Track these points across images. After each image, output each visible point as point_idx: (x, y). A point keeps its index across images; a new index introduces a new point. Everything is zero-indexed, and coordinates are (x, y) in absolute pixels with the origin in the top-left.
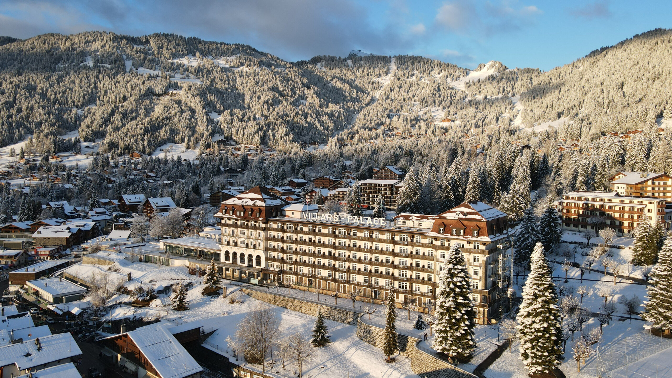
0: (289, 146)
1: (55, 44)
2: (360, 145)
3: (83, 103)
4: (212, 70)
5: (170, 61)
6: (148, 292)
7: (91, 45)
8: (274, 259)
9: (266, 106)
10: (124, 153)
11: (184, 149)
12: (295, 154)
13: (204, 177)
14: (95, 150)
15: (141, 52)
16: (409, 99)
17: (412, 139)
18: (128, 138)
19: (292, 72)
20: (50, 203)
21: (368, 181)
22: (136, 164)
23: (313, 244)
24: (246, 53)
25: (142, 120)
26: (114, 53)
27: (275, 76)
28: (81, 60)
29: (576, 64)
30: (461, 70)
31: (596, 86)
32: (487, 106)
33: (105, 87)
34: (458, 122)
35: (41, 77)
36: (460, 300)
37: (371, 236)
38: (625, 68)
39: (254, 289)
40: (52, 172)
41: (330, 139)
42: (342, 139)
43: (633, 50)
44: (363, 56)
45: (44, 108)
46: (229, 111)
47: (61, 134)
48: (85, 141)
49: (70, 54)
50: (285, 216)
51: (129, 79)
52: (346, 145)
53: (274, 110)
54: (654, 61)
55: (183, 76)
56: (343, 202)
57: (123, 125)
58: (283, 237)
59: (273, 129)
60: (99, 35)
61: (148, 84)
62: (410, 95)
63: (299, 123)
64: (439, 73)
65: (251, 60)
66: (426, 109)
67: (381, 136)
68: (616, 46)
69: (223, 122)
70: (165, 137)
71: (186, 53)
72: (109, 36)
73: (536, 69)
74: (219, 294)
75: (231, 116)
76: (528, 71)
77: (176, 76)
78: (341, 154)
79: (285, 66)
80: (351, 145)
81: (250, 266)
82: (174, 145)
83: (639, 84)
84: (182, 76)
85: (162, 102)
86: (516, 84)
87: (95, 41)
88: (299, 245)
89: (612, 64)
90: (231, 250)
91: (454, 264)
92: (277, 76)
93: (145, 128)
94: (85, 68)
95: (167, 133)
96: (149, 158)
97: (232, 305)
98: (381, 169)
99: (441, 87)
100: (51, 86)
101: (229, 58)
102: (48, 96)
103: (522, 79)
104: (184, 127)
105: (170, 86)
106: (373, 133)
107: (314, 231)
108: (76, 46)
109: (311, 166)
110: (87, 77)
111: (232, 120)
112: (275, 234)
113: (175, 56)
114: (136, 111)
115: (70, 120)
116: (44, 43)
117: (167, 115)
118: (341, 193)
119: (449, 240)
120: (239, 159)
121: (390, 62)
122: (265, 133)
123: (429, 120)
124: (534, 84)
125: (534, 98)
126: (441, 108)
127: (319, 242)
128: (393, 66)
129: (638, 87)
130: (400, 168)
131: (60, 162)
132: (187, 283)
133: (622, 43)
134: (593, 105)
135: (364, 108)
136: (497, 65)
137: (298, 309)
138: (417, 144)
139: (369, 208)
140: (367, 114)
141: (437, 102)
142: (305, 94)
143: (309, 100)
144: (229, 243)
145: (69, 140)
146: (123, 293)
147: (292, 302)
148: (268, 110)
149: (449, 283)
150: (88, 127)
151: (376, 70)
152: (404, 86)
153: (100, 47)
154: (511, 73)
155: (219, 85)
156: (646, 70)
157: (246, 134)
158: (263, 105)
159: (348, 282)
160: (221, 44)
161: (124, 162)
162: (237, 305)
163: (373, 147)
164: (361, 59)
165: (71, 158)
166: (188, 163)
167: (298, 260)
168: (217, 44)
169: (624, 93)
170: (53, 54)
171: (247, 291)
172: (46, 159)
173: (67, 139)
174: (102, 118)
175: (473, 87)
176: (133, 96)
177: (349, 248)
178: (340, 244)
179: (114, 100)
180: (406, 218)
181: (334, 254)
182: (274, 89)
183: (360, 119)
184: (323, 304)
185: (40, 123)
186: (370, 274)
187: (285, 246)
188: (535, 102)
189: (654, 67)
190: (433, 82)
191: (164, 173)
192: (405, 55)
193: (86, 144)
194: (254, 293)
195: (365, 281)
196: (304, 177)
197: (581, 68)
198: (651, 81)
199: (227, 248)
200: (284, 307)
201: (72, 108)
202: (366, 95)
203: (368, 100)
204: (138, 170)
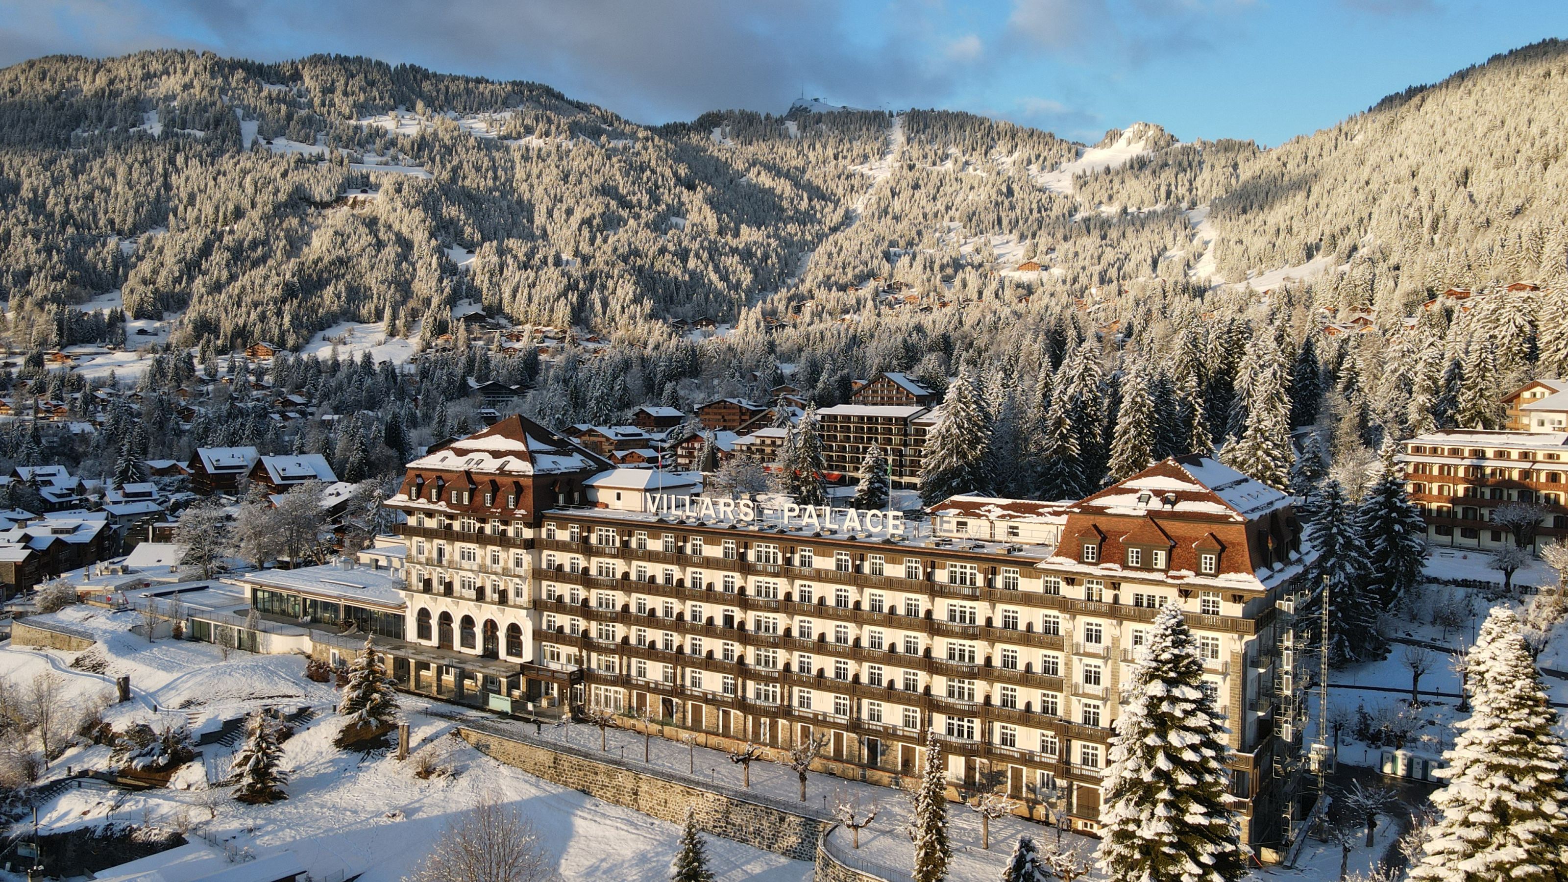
0: (641, 329)
1: (69, 80)
2: (817, 327)
3: (134, 224)
4: (454, 145)
5: (353, 122)
6: (166, 740)
7: (156, 84)
8: (559, 636)
9: (586, 232)
10: (233, 348)
11: (382, 337)
12: (657, 347)
13: (426, 404)
14: (161, 340)
15: (280, 100)
16: (936, 215)
17: (948, 310)
18: (244, 309)
19: (651, 150)
20: (19, 470)
21: (840, 410)
22: (260, 373)
23: (678, 590)
24: (540, 103)
25: (280, 265)
26: (214, 104)
27: (609, 158)
28: (131, 120)
29: (1345, 128)
30: (1064, 145)
31: (1398, 181)
32: (1130, 232)
33: (190, 184)
34: (1057, 271)
35: (32, 161)
36: (1196, 814)
37: (858, 569)
38: (1470, 135)
39: (497, 731)
40: (49, 394)
41: (744, 311)
42: (774, 312)
43: (1488, 91)
44: (824, 112)
45: (36, 236)
46: (495, 243)
47: (79, 301)
48: (137, 317)
49: (105, 104)
50: (594, 504)
51: (249, 165)
52: (783, 326)
53: (605, 241)
54: (1544, 118)
55: (384, 159)
56: (773, 466)
57: (233, 278)
58: (586, 570)
59: (604, 287)
60: (177, 59)
61: (296, 177)
62: (940, 205)
63: (667, 274)
64: (1011, 152)
65: (549, 121)
66: (980, 240)
67: (870, 303)
68: (1446, 84)
69: (478, 271)
70: (335, 308)
71: (392, 102)
72: (202, 60)
73: (1247, 141)
74: (387, 745)
75: (500, 257)
76: (1227, 147)
77: (365, 159)
78: (772, 347)
79: (633, 136)
80: (795, 326)
81: (490, 654)
82: (357, 326)
83: (1508, 174)
84: (380, 159)
85: (329, 222)
86: (1199, 180)
87: (168, 74)
88: (634, 595)
89: (1438, 127)
90: (437, 606)
91: (1171, 683)
92: (614, 160)
93: (286, 284)
94: (140, 138)
95: (339, 298)
96: (291, 360)
97: (423, 783)
98: (873, 382)
99: (1016, 187)
100: (57, 182)
101: (496, 116)
102: (49, 207)
103: (1213, 167)
104: (382, 282)
105: (349, 184)
106: (850, 298)
107: (681, 550)
108: (121, 86)
109: (696, 377)
110: (145, 162)
111: (502, 267)
112: (564, 559)
113: (363, 109)
114: (265, 243)
115: (100, 265)
116: (43, 79)
117: (342, 252)
118: (768, 441)
119: (1116, 586)
120: (515, 360)
121: (890, 125)
122: (583, 297)
123: (987, 266)
124: (1242, 178)
125: (1245, 211)
126: (1015, 236)
127: (694, 584)
128: (898, 136)
129: (1506, 181)
130: (922, 379)
131: (73, 368)
132: (294, 710)
133: (1462, 76)
134: (1396, 225)
135: (827, 236)
136: (1151, 133)
137: (627, 799)
138: (961, 322)
139: (841, 482)
140: (834, 251)
141: (1005, 222)
142: (682, 204)
143: (693, 217)
144: (427, 587)
145: (96, 315)
146: (97, 741)
147: (610, 775)
148: (592, 241)
149: (1150, 753)
150: (145, 282)
151: (856, 144)
152: (926, 185)
153: (178, 89)
154: (1187, 151)
155: (472, 181)
156: (1524, 140)
157: (536, 299)
158: (580, 230)
159: (786, 712)
160: (478, 81)
161: (231, 369)
162: (438, 782)
163: (851, 331)
164: (819, 119)
165: (99, 360)
166: (388, 369)
167: (633, 641)
168: (467, 81)
169: (1471, 196)
170: (63, 106)
171: (474, 736)
172: (37, 361)
173: (91, 313)
174: (180, 261)
175: (1094, 186)
176: (259, 206)
177: (787, 605)
178: (759, 593)
179: (211, 217)
180: (969, 510)
181: (742, 624)
182: (606, 190)
183: (817, 264)
184: (707, 786)
185: (27, 274)
186: (855, 688)
187: (594, 596)
188: (1247, 222)
189: (1543, 133)
190: (994, 173)
191: (326, 396)
192: (927, 108)
193: (140, 324)
194: (494, 742)
195: (837, 711)
196: (675, 402)
197: (1359, 138)
198: (1538, 166)
199: (422, 601)
200: (586, 792)
201: (107, 236)
202: (831, 206)
203: (838, 217)
204: (264, 388)
